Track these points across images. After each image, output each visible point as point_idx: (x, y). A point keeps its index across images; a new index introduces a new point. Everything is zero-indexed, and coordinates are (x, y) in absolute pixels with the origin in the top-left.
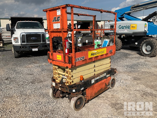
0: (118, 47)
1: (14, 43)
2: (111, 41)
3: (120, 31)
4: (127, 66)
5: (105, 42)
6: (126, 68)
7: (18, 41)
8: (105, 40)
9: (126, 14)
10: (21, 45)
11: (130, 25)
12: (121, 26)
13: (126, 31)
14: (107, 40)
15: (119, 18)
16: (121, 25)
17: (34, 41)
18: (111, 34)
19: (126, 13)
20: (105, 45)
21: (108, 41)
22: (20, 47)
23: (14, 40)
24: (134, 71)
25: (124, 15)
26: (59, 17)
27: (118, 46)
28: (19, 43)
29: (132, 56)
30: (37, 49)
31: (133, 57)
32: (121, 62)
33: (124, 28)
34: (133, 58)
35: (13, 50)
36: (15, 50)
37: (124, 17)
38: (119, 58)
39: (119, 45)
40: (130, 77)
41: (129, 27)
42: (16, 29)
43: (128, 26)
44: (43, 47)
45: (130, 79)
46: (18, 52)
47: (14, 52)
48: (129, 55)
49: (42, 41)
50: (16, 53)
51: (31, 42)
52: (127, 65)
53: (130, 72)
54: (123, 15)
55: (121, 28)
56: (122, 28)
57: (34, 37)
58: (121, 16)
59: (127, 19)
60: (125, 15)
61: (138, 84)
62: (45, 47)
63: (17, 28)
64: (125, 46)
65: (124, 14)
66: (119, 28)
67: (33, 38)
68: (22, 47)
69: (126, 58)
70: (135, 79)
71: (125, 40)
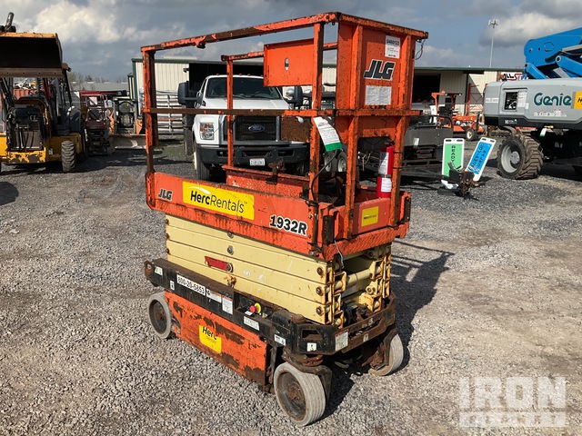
0: (529, 168)
1: (199, 140)
2: (504, 146)
3: (536, 114)
4: (540, 223)
5: (482, 146)
6: (534, 229)
7: (211, 135)
8: (481, 141)
9: (564, 54)
10: (221, 146)
11: (574, 93)
12: (543, 96)
13: (557, 114)
14: (488, 141)
15: (539, 68)
16: (541, 94)
17: (258, 136)
18: (507, 122)
19: (564, 50)
20: (480, 156)
21: (493, 144)
22: (218, 151)
23: (201, 130)
24: (554, 238)
25: (558, 59)
26: (391, 65)
27: (528, 164)
28: (215, 141)
29: (571, 199)
30: (263, 160)
31: (573, 202)
32: (525, 213)
33: (551, 104)
34: (570, 203)
35: (195, 160)
36: (204, 160)
37: (556, 66)
38: (522, 200)
39: (532, 161)
40: (535, 250)
41: (570, 99)
42: (204, 99)
43: (568, 97)
44: (280, 155)
45: (535, 255)
46: (208, 165)
47: (199, 166)
48: (562, 193)
49: (278, 137)
50: (205, 169)
51: (247, 140)
52: (541, 221)
53: (544, 238)
54: (553, 58)
55: (541, 103)
56: (547, 104)
57: (256, 123)
58: (547, 60)
59: (566, 71)
60: (561, 60)
61: (553, 264)
62: (285, 155)
63: (207, 96)
64: (554, 165)
65: (559, 53)
66: (536, 103)
67: (255, 127)
68: (221, 153)
69: (547, 202)
70: (550, 254)
71: (557, 145)
